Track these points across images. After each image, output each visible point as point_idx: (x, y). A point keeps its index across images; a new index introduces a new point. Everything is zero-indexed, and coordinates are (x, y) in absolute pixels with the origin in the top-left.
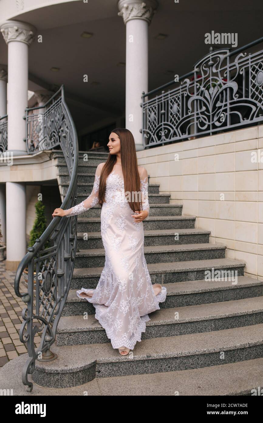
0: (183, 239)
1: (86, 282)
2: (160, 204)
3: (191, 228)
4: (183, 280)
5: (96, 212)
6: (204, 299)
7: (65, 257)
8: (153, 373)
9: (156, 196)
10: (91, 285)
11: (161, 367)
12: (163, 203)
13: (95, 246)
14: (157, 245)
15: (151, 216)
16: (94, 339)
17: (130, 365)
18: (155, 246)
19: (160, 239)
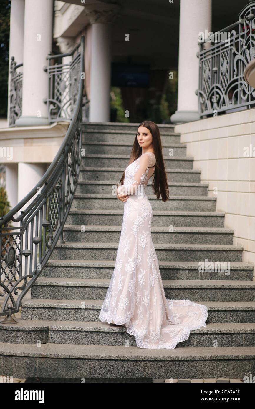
0: (196, 237)
1: (62, 271)
2: (194, 196)
3: (218, 227)
4: (171, 278)
5: (100, 203)
6: (184, 296)
7: (34, 240)
8: (100, 345)
9: (188, 185)
10: (67, 275)
11: (108, 340)
12: (198, 195)
13: (86, 239)
14: (162, 243)
15: (173, 210)
16: (55, 316)
17: (79, 335)
18: (159, 243)
19: (165, 236)
